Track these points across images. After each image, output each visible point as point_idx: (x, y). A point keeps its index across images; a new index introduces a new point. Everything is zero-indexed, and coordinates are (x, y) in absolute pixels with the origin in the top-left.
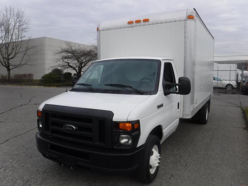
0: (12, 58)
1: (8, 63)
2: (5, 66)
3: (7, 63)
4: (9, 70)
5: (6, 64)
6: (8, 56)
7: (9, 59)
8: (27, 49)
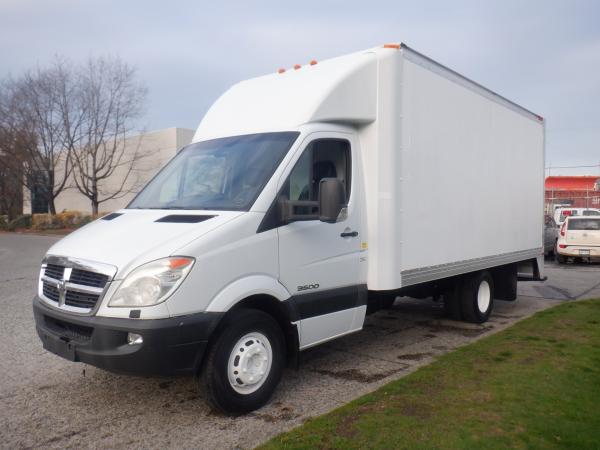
0: (103, 177)
1: (95, 187)
2: (87, 194)
3: (91, 189)
4: (96, 204)
5: (88, 190)
6: (95, 172)
7: (96, 180)
8: (136, 157)
